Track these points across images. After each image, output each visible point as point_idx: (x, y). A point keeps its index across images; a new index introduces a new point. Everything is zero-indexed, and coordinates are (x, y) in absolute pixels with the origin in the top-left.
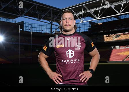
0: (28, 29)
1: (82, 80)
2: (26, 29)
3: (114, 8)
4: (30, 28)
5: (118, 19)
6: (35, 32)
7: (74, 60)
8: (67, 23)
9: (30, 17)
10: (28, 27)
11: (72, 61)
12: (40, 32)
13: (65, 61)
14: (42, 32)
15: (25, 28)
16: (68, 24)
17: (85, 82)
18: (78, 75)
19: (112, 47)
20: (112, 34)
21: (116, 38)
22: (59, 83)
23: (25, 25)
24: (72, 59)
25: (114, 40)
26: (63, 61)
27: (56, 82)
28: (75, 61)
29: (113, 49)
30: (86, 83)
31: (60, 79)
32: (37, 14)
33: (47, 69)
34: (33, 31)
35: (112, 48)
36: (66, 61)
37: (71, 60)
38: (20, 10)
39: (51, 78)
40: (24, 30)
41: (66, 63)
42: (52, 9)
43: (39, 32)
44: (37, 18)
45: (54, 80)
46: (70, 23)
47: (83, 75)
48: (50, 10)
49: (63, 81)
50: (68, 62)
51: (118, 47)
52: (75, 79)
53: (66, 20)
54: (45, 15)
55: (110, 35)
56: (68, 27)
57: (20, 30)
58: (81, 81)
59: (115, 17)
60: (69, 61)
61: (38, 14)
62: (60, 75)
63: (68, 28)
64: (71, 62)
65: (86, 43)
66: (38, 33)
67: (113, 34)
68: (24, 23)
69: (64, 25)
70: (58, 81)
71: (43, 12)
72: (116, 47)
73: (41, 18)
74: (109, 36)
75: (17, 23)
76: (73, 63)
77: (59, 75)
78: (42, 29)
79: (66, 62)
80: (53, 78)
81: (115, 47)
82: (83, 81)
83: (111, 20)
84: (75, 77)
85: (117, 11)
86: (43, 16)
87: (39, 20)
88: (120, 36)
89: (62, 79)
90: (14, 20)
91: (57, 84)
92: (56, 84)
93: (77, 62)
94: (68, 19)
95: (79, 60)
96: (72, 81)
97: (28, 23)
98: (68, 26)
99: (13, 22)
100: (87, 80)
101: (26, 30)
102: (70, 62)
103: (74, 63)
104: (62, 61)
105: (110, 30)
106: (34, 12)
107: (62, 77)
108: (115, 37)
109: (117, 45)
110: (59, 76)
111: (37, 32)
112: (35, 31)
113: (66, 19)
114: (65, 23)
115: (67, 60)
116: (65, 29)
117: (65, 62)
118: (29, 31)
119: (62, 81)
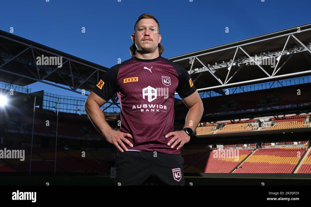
0: (51, 106)
1: (171, 145)
2: (46, 105)
3: (214, 74)
4: (54, 105)
5: (221, 95)
6: (65, 113)
7: (156, 106)
8: (146, 35)
9: (56, 82)
10: (51, 103)
11: (154, 107)
12: (75, 112)
13: (139, 106)
14: (79, 113)
15: (45, 103)
16: (147, 37)
17: (177, 149)
18: (165, 136)
19: (211, 146)
20: (210, 122)
21: (218, 130)
22: (127, 150)
23: (45, 98)
24: (153, 103)
25: (214, 133)
26: (137, 107)
27: (119, 148)
28: (159, 107)
29: (212, 150)
30: (178, 152)
31: (128, 142)
32: (71, 77)
33: (102, 124)
34: (61, 111)
35: (210, 148)
36: (142, 106)
37: (152, 105)
38: (38, 70)
39: (110, 140)
40: (44, 108)
41: (142, 110)
42: (99, 71)
43: (72, 112)
44: (70, 86)
45: (117, 144)
46: (151, 37)
47: (173, 136)
48: (96, 71)
49: (134, 146)
50: (145, 109)
51: (220, 147)
52: (159, 140)
53: (144, 31)
54: (86, 80)
55: (207, 123)
56: (147, 43)
57: (36, 108)
58: (169, 146)
59: (216, 90)
60: (148, 106)
61: (73, 79)
62: (129, 135)
63: (147, 45)
64: (152, 108)
65: (179, 78)
66: (70, 114)
67: (212, 122)
68: (45, 94)
69: (140, 39)
70: (123, 145)
71: (83, 75)
72: (218, 146)
73: (78, 86)
74: (205, 126)
75: (31, 95)
76: (155, 110)
77: (125, 134)
78: (79, 108)
79: (142, 108)
80: (115, 140)
81: (216, 147)
82: (172, 147)
83: (208, 96)
84: (159, 138)
85: (219, 80)
86: (82, 82)
87: (74, 90)
88: (224, 125)
89: (133, 141)
90: (26, 87)
91: (123, 151)
92: (120, 151)
93: (163, 109)
94: (148, 29)
95: (165, 107)
96: (152, 145)
97: (52, 95)
98: (148, 41)
99: (24, 92)
100: (180, 146)
101: (48, 108)
102: (150, 109)
103: (157, 110)
104: (134, 107)
105: (207, 115)
106: (65, 74)
107: (132, 137)
108: (216, 128)
109: (220, 143)
110: (126, 137)
111: (69, 112)
112: (65, 111)
113: (145, 28)
114: (142, 37)
115: (144, 105)
116: (143, 46)
117: (140, 109)
118: (54, 109)
119: (132, 145)
